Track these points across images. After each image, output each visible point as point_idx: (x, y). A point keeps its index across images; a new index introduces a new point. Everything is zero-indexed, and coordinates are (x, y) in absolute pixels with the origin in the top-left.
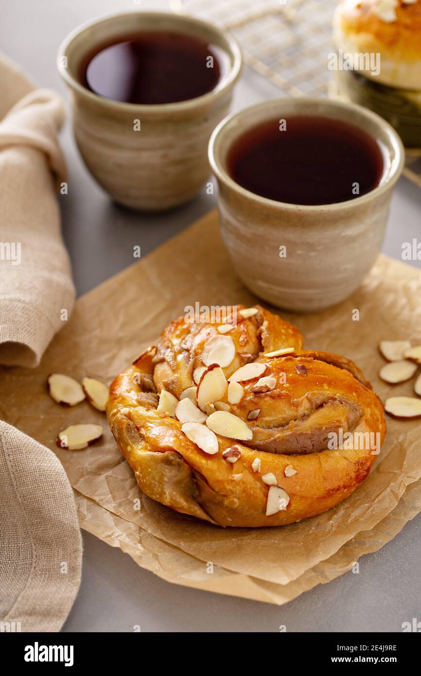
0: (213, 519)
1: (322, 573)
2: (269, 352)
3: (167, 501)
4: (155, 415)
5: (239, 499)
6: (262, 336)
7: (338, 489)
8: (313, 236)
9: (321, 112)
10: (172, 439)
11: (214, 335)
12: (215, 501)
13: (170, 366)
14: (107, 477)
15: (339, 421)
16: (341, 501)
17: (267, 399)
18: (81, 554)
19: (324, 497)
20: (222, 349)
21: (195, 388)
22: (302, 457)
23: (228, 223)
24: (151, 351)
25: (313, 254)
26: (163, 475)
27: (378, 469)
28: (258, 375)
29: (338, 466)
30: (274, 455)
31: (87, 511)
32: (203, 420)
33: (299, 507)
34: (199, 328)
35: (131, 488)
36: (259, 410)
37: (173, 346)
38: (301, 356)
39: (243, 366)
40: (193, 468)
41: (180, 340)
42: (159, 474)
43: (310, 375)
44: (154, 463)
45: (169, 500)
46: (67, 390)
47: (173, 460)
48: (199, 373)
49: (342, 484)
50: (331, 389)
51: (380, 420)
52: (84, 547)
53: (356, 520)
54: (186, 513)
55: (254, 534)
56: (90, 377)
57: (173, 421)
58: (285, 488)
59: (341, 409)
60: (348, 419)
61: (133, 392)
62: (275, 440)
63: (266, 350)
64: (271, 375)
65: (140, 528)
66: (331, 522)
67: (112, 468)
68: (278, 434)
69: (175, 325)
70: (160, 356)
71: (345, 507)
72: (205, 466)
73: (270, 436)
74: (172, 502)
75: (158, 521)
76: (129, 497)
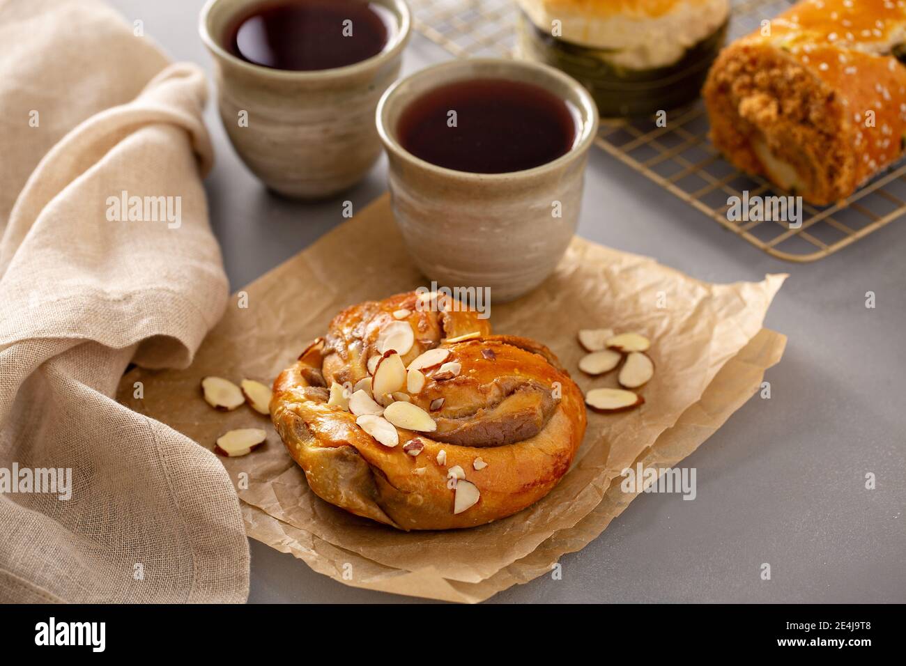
0: (394, 522)
1: (519, 574)
2: (452, 338)
3: (343, 502)
4: (326, 410)
5: (423, 496)
6: (444, 321)
7: (534, 484)
8: (497, 209)
9: (502, 74)
10: (346, 433)
11: (389, 322)
12: (396, 499)
13: (341, 357)
14: (273, 485)
15: (533, 408)
16: (539, 499)
17: (451, 386)
18: (249, 562)
19: (519, 493)
20: (399, 336)
21: (371, 379)
22: (492, 449)
23: (402, 200)
24: (318, 343)
25: (498, 231)
26: (337, 472)
27: (579, 466)
28: (440, 361)
29: (533, 459)
30: (460, 447)
31: (253, 519)
32: (380, 412)
33: (490, 504)
34: (373, 315)
35: (301, 495)
36: (443, 399)
37: (343, 335)
38: (488, 340)
39: (422, 353)
40: (371, 465)
41: (352, 328)
42: (333, 472)
43: (499, 360)
44: (327, 460)
45: (345, 501)
46: (223, 394)
47: (348, 455)
48: (373, 363)
49: (538, 478)
50: (523, 374)
51: (579, 409)
52: (251, 554)
53: (556, 519)
54: (365, 516)
55: (441, 537)
56: (249, 379)
57: (346, 414)
58: (474, 482)
59: (535, 395)
60: (542, 407)
61: (300, 388)
62: (461, 431)
63: (448, 336)
64: (456, 360)
65: (314, 535)
66: (528, 522)
67: (279, 475)
68: (464, 424)
69: (345, 314)
70: (329, 347)
71: (544, 506)
72: (385, 461)
73: (456, 426)
74: (349, 503)
75: (333, 528)
76: (299, 505)
